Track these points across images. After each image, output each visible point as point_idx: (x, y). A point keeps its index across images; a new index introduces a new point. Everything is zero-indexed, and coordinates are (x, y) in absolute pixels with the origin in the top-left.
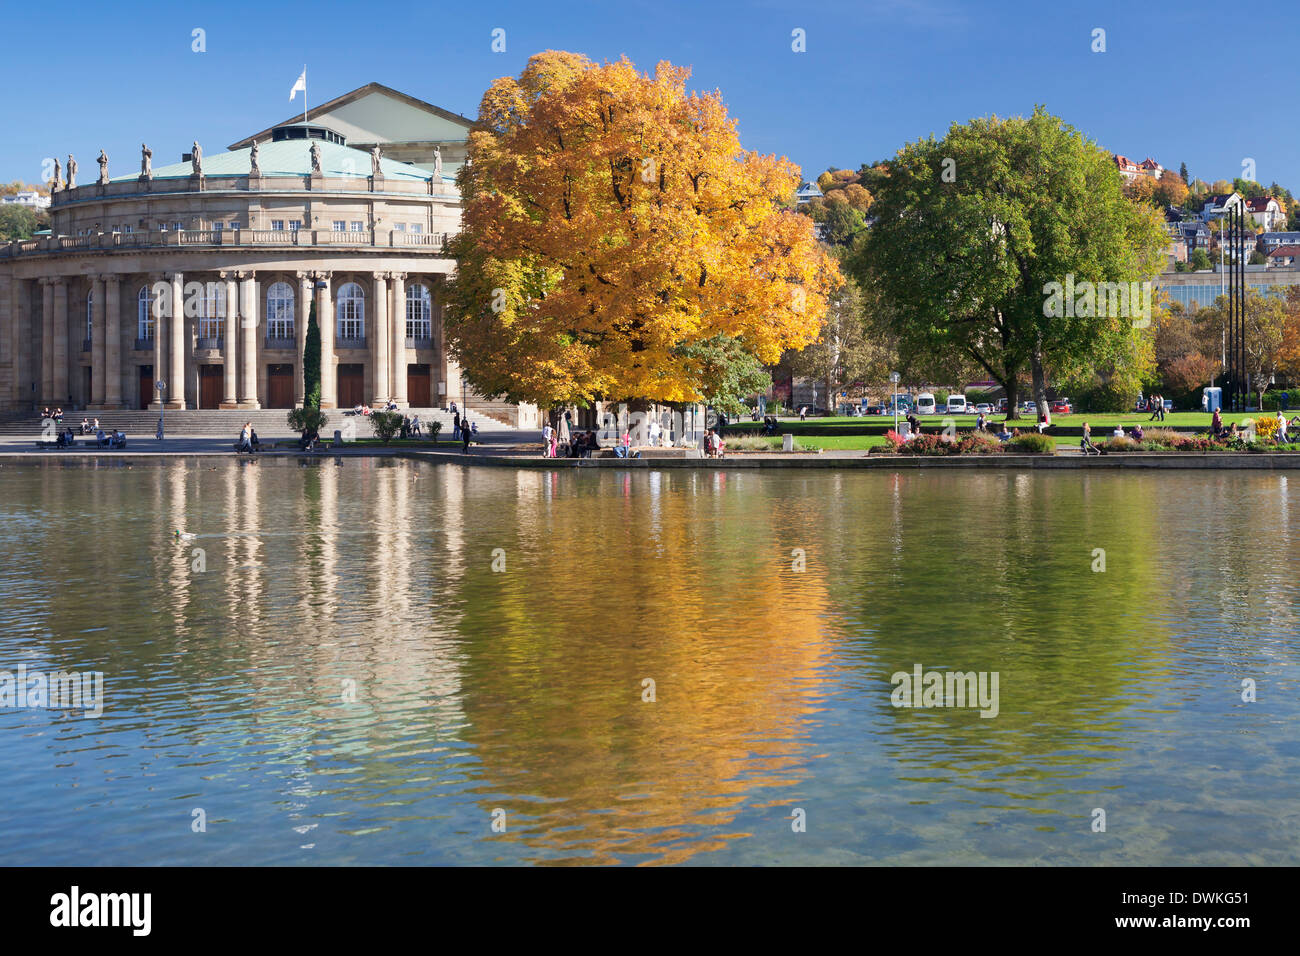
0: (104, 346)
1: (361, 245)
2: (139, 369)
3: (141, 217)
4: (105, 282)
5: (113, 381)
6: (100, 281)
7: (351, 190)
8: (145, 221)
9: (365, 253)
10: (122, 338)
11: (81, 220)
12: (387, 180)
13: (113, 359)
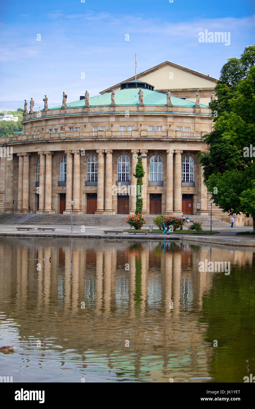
0: (45, 184)
1: (161, 137)
2: (59, 195)
3: (62, 125)
4: (45, 155)
5: (49, 200)
6: (43, 154)
7: (157, 112)
8: (64, 127)
9: (163, 141)
10: (52, 180)
11: (35, 127)
12: (174, 107)
13: (49, 190)
